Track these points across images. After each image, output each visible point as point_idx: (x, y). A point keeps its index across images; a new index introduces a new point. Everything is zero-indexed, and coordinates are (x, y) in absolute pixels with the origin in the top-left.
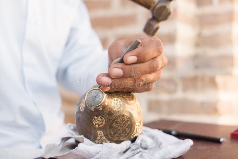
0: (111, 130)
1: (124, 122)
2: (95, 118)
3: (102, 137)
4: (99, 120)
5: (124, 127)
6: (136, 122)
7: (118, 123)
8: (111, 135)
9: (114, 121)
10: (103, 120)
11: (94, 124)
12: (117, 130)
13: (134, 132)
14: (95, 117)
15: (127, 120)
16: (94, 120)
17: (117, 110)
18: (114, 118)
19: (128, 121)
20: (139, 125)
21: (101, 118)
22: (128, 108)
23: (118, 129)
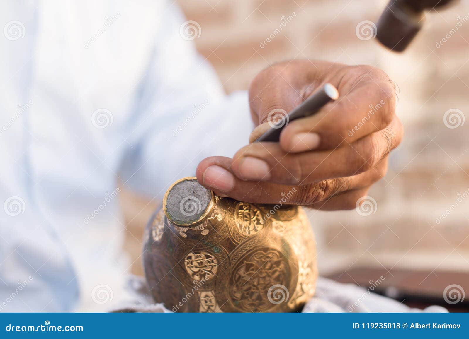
0: (235, 289)
1: (269, 264)
2: (190, 258)
3: (213, 308)
4: (202, 263)
5: (267, 278)
6: (300, 264)
7: (252, 270)
8: (234, 300)
9: (242, 262)
10: (213, 262)
11: (190, 272)
12: (250, 288)
13: (295, 293)
14: (191, 254)
15: (275, 259)
16: (188, 263)
17: (249, 232)
18: (240, 256)
19: (278, 263)
20: (307, 274)
21: (208, 257)
22: (277, 228)
23: (254, 286)
